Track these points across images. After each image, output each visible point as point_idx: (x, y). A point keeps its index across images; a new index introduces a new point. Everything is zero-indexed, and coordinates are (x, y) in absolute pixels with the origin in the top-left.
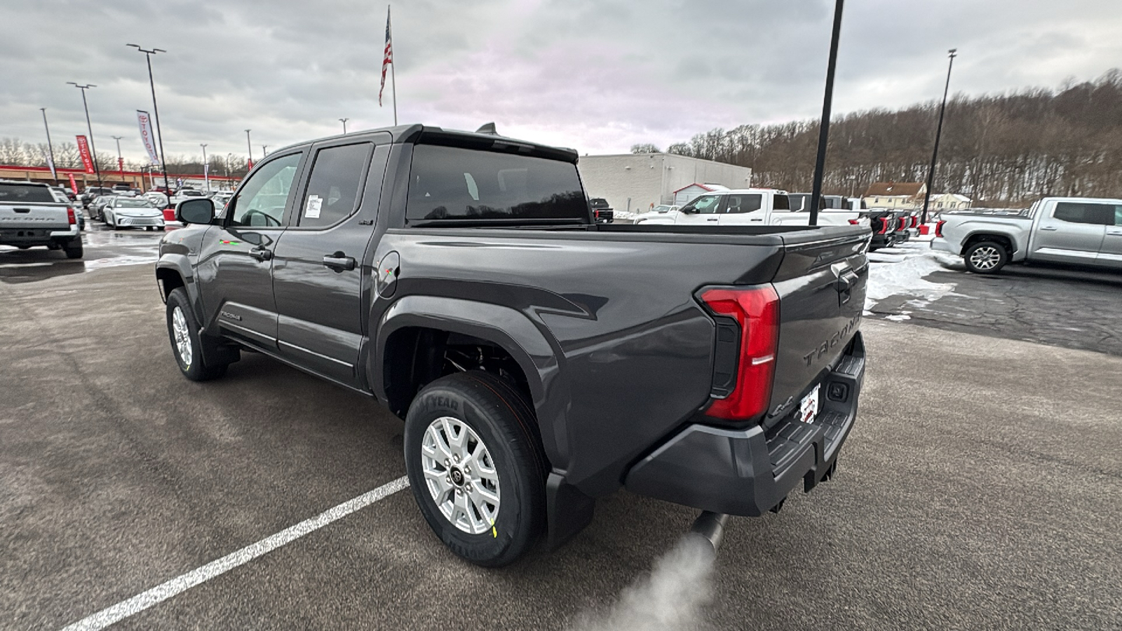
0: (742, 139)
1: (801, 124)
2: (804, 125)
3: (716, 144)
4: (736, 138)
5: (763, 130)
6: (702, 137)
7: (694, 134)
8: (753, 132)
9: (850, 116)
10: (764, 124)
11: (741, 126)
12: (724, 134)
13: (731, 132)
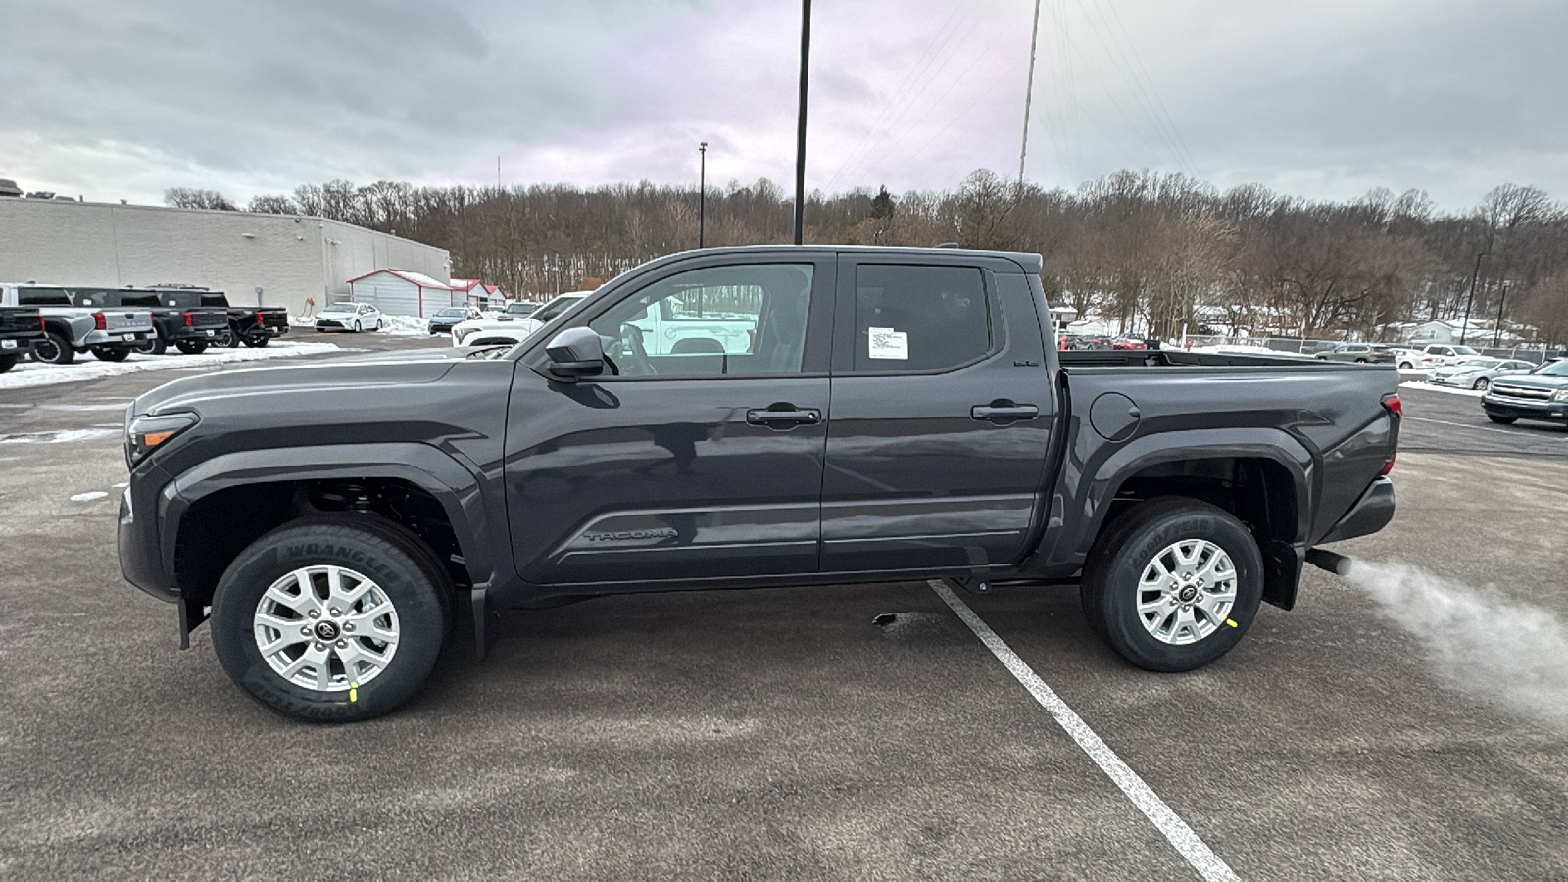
0: (387, 204)
1: (471, 192)
2: (476, 193)
3: (341, 205)
4: (375, 199)
5: (416, 193)
6: (314, 191)
7: (298, 185)
8: (401, 194)
9: (533, 189)
10: (418, 184)
11: (380, 183)
12: (354, 191)
13: (366, 190)
